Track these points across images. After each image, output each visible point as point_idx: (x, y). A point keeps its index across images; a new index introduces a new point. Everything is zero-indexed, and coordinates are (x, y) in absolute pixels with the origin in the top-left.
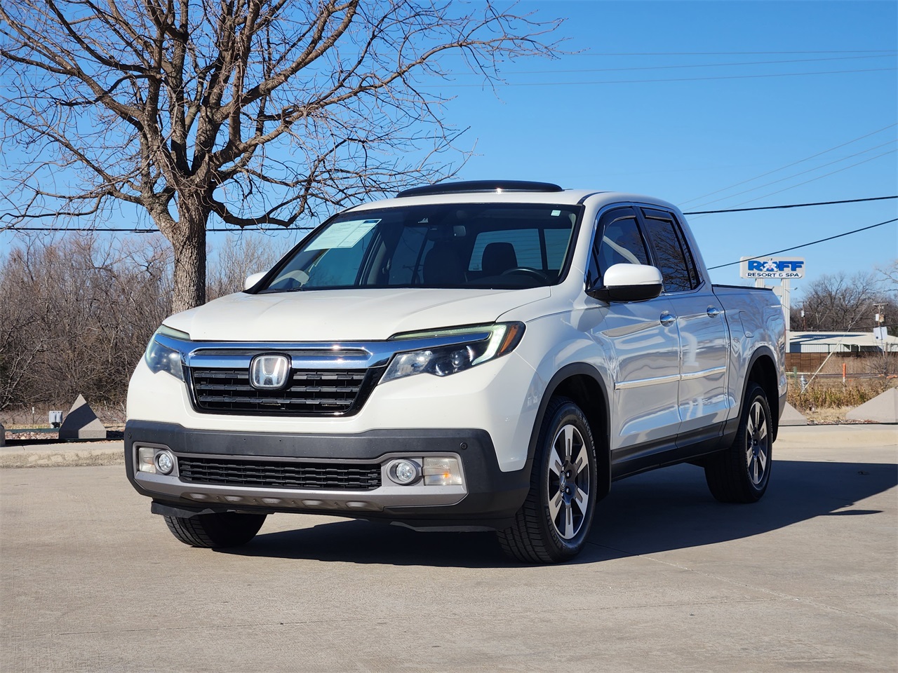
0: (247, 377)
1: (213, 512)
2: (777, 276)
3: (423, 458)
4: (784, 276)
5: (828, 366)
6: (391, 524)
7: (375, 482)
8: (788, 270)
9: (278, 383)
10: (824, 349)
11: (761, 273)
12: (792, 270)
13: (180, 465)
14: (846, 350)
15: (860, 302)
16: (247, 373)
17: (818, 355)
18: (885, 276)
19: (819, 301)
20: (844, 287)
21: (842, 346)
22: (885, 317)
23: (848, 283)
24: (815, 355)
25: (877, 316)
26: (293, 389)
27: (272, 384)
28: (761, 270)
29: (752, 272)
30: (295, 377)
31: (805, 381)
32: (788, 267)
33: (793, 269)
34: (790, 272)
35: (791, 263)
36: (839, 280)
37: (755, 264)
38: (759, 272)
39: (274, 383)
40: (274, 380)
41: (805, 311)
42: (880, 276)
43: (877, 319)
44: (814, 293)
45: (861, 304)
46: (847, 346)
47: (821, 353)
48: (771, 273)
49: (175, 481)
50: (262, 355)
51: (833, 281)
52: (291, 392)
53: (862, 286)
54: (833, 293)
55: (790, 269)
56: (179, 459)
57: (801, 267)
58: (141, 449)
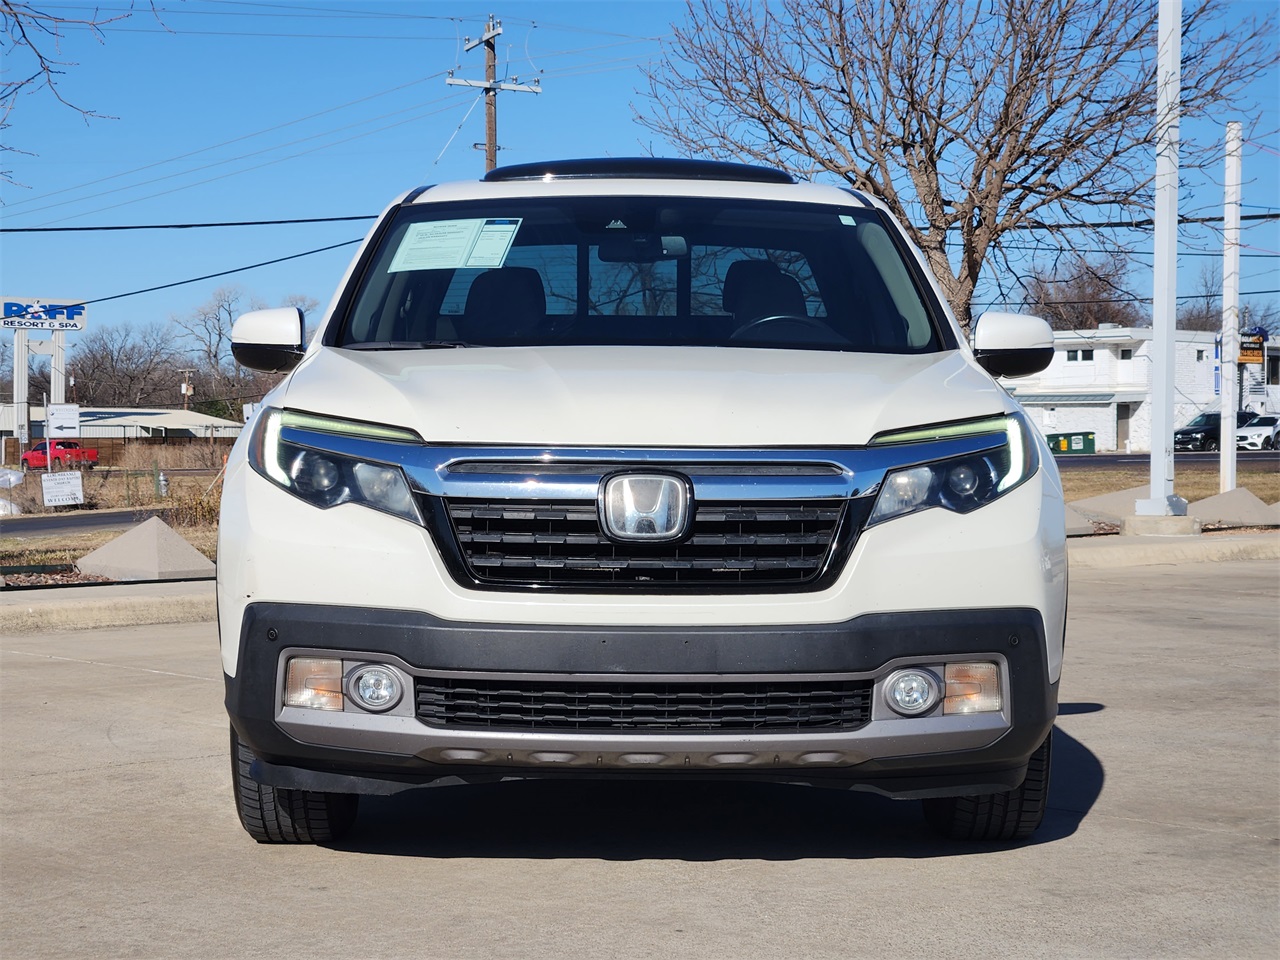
0: (593, 517)
1: (464, 782)
2: (46, 326)
3: (945, 664)
4: (57, 326)
5: (133, 457)
6: (852, 788)
7: (857, 713)
8: (62, 318)
9: (668, 527)
10: (118, 433)
11: (23, 321)
12: (68, 318)
13: (417, 693)
14: (145, 434)
15: (153, 365)
16: (594, 508)
17: (109, 442)
18: (187, 331)
19: (96, 365)
20: (129, 346)
21: (139, 428)
22: (194, 388)
23: (135, 339)
24: (105, 442)
25: (184, 386)
26: (697, 540)
27: (655, 532)
28: (23, 316)
29: (9, 320)
30: (699, 518)
31: (166, 481)
32: (63, 313)
33: (70, 317)
34: (65, 321)
35: (66, 307)
36: (123, 334)
37: (14, 308)
38: (20, 320)
39: (657, 528)
40: (659, 522)
41: (75, 377)
42: (179, 330)
43: (184, 391)
44: (87, 351)
45: (154, 369)
46: (146, 429)
47: (112, 438)
48: (38, 321)
49: (406, 724)
50: (625, 472)
51: (116, 335)
52: (692, 545)
53: (155, 344)
54: (116, 354)
55: (65, 316)
56: (418, 680)
57: (81, 314)
58: (293, 661)
